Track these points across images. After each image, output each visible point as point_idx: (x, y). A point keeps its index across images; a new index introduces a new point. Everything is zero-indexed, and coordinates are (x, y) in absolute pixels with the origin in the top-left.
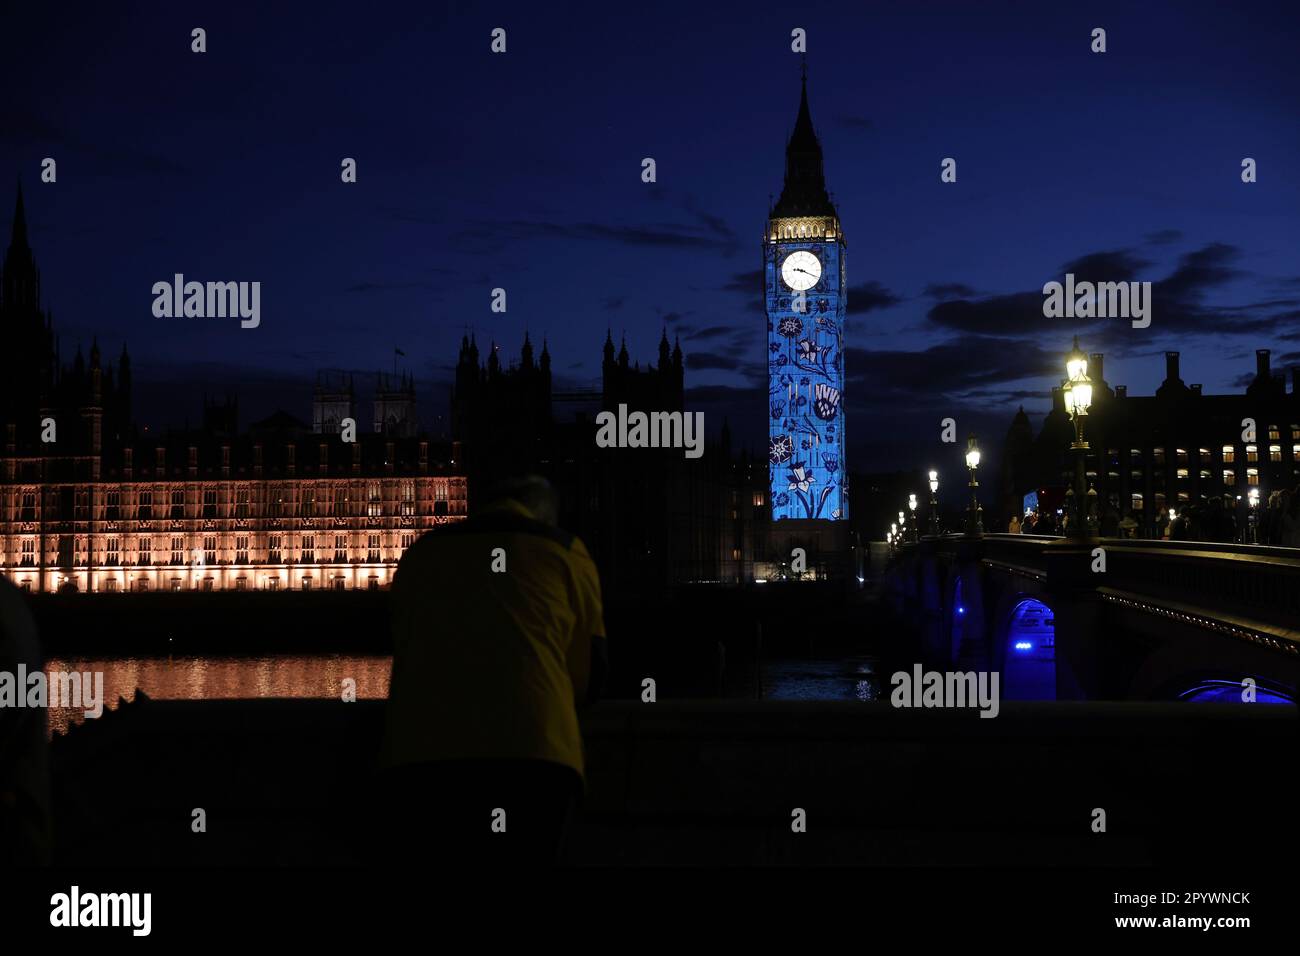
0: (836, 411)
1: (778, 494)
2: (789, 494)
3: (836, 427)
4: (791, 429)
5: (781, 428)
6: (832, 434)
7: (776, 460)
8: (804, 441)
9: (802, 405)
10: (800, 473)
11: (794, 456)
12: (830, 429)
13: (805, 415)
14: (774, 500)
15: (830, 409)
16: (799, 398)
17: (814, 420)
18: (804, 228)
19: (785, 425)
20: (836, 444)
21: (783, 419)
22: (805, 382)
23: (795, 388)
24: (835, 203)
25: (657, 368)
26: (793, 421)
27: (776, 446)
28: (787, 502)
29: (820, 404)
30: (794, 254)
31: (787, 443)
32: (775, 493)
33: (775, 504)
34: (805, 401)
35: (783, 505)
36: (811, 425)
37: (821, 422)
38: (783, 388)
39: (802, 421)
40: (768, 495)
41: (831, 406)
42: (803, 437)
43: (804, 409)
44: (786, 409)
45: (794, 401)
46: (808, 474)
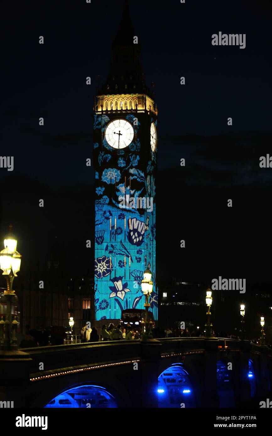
0: (143, 238)
1: (100, 301)
2: (108, 301)
3: (143, 251)
4: (111, 252)
5: (103, 251)
6: (140, 256)
7: (99, 275)
8: (120, 261)
9: (120, 234)
10: (119, 285)
11: (113, 272)
12: (139, 252)
13: (121, 242)
14: (97, 305)
15: (139, 236)
16: (117, 229)
17: (127, 245)
18: (123, 103)
19: (107, 249)
20: (143, 263)
21: (105, 245)
22: (121, 217)
23: (114, 221)
26: (112, 246)
27: (99, 265)
28: (107, 307)
29: (132, 233)
30: (115, 122)
31: (108, 262)
32: (98, 299)
33: (98, 308)
34: (122, 232)
35: (104, 308)
36: (126, 249)
37: (133, 247)
38: (105, 220)
39: (119, 246)
40: (93, 301)
41: (139, 235)
42: (119, 258)
43: (120, 237)
44: (107, 236)
45: (114, 231)
46: (125, 286)
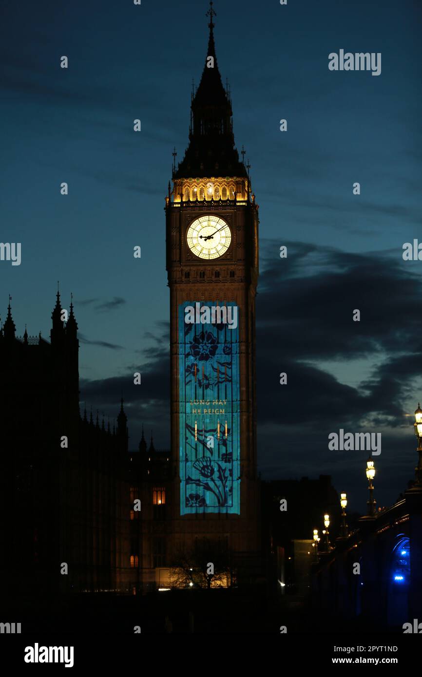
5: (185, 416)
11: (200, 449)
13: (212, 401)
17: (222, 406)
18: (211, 190)
21: (187, 406)
22: (212, 363)
24: (246, 164)
25: (49, 340)
30: (201, 219)
37: (231, 408)
39: (208, 407)
42: (210, 425)
43: (211, 394)
44: (190, 393)
